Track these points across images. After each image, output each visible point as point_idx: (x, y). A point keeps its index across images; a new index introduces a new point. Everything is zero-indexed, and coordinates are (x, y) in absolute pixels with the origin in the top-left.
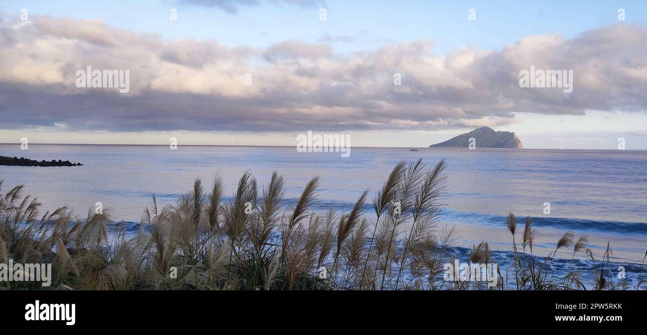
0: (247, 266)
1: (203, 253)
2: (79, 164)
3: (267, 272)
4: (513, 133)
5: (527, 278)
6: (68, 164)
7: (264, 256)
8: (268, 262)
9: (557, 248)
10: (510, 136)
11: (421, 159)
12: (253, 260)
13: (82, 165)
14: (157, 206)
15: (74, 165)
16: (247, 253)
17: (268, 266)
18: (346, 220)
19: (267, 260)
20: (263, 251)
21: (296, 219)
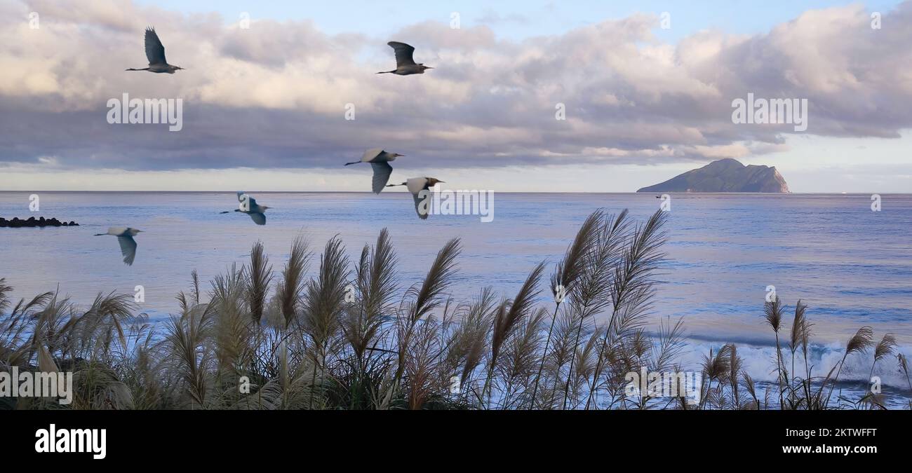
0: (344, 385)
1: (272, 364)
2: (72, 224)
3: (377, 395)
4: (773, 169)
5: (799, 402)
6: (54, 223)
7: (372, 369)
8: (378, 379)
9: (847, 353)
10: (769, 172)
11: (626, 210)
12: (353, 377)
13: (77, 225)
14: (199, 288)
15: (65, 224)
16: (344, 364)
17: (378, 385)
18: (508, 309)
19: (376, 376)
20: (370, 361)
21: (422, 308)
